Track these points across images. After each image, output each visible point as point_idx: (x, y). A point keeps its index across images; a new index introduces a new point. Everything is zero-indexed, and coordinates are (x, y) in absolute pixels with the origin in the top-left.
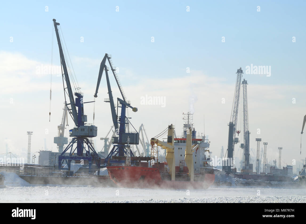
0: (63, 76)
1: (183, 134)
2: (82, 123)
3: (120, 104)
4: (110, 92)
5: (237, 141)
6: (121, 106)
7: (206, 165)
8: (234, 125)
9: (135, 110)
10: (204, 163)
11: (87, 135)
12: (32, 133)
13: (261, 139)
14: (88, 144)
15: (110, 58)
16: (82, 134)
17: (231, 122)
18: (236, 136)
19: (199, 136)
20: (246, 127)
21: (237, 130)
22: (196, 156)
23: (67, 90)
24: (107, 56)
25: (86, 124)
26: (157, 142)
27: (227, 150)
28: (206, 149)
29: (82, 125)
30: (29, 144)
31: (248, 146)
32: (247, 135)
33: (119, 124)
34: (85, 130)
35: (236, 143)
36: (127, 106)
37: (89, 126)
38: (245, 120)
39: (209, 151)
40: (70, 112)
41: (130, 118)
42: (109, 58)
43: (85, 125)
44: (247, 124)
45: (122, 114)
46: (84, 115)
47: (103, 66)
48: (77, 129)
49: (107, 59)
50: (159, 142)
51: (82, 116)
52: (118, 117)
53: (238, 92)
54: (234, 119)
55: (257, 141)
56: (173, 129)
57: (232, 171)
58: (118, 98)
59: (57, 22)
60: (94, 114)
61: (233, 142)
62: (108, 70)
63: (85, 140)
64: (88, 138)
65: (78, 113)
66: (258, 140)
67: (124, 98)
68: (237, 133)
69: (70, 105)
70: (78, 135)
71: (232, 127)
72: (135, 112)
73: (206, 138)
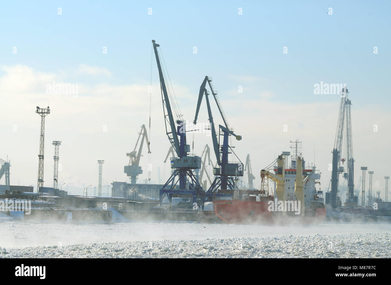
0: (163, 102)
1: (291, 164)
2: (185, 153)
3: (222, 132)
4: (211, 119)
5: (342, 170)
6: (224, 134)
7: (317, 199)
8: (339, 152)
9: (239, 139)
10: (315, 197)
11: (191, 166)
12: (103, 162)
13: (367, 167)
14: (191, 177)
15: (211, 81)
16: (186, 165)
17: (335, 149)
18: (341, 164)
19: (309, 167)
20: (350, 153)
21: (342, 158)
22: (305, 188)
23: (167, 117)
24: (208, 79)
25: (189, 154)
26: (268, 174)
27: (331, 180)
28: (316, 181)
29: (184, 156)
30: (100, 174)
31: (352, 176)
32: (351, 163)
33: (222, 154)
34: (189, 161)
35: (340, 172)
36: (230, 134)
37: (192, 157)
38: (349, 146)
39: (319, 183)
40: (171, 142)
41: (233, 147)
42: (209, 81)
43: (187, 156)
44: (351, 151)
45: (224, 142)
46: (187, 144)
47: (203, 90)
48: (180, 160)
49: (207, 82)
50: (269, 174)
51: (185, 146)
52: (220, 145)
53: (342, 114)
54: (339, 145)
55: (362, 170)
56: (283, 159)
57: (336, 204)
58: (220, 125)
59: (156, 43)
60: (193, 143)
61: (337, 171)
62: (208, 95)
63: (188, 172)
64: (191, 170)
65: (180, 142)
66: (364, 169)
67: (226, 125)
68: (342, 161)
69: (172, 134)
70: (180, 167)
71: (336, 154)
72: (239, 140)
73: (316, 169)
